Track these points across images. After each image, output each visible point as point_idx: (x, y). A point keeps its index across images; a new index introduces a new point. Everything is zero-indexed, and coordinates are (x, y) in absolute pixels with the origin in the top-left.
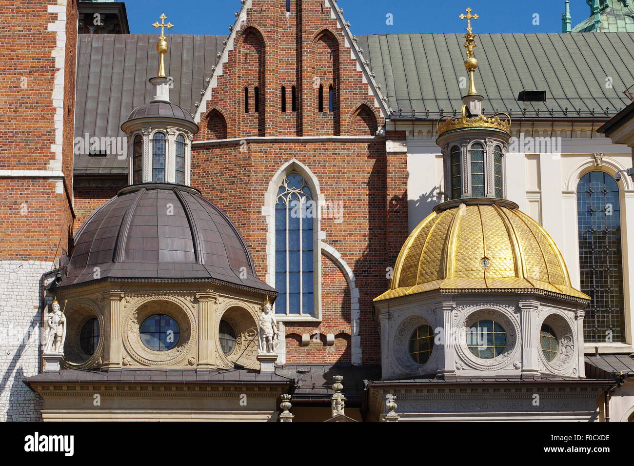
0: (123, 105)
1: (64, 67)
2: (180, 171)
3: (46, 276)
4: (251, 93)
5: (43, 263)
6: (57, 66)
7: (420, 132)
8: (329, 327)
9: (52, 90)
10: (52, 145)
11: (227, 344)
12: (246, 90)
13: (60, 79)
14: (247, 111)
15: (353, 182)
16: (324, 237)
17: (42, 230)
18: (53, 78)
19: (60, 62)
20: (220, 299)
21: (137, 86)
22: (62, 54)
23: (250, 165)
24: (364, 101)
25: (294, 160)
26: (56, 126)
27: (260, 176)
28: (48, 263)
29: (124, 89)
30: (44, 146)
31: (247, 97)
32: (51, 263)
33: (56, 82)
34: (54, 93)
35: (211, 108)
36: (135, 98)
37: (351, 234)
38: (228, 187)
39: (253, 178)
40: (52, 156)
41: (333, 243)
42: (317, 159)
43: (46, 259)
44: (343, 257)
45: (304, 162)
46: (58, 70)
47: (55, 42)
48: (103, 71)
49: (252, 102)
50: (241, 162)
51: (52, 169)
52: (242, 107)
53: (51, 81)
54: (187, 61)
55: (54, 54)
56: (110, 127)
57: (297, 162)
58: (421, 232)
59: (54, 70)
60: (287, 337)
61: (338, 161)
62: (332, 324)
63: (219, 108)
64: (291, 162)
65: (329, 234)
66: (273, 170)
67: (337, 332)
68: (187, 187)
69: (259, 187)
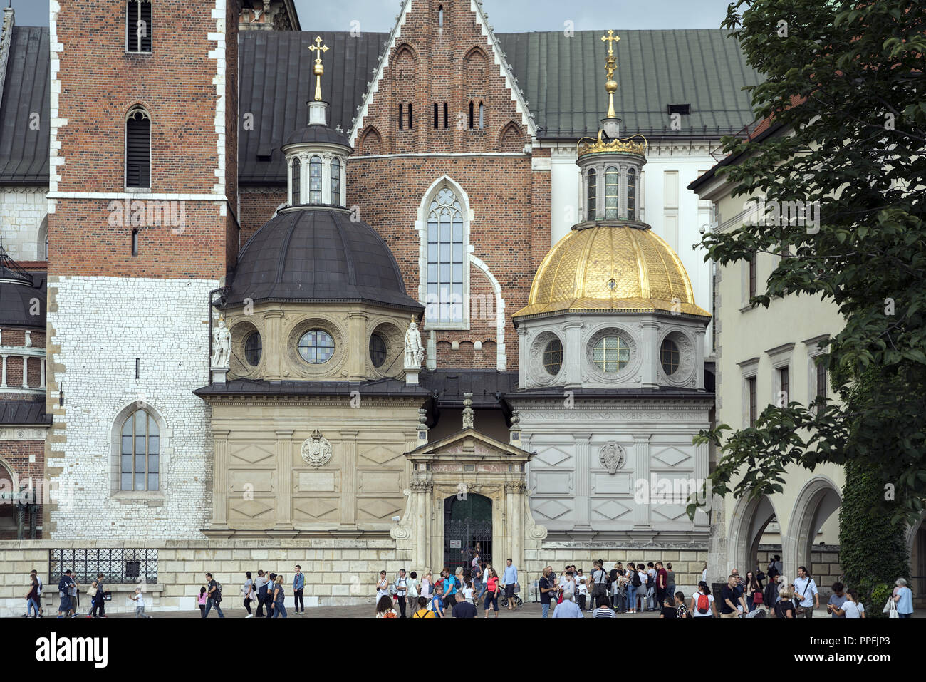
0: (287, 107)
1: (224, 93)
2: (336, 192)
3: (212, 293)
4: (405, 110)
5: (210, 281)
6: (218, 93)
7: (565, 149)
8: (477, 335)
9: (214, 117)
10: (216, 170)
11: (378, 356)
12: (401, 106)
13: (221, 106)
14: (401, 127)
15: (501, 198)
16: (473, 251)
17: (208, 250)
18: (215, 104)
19: (221, 90)
20: (371, 317)
21: (300, 88)
22: (223, 81)
23: (404, 181)
24: (512, 119)
25: (445, 176)
26: (219, 152)
27: (413, 192)
28: (215, 281)
29: (289, 90)
30: (208, 171)
31: (401, 113)
32: (218, 282)
33: (218, 109)
34: (216, 119)
35: (368, 124)
36: (299, 100)
37: (498, 248)
38: (384, 202)
39: (407, 194)
40: (216, 181)
41: (481, 256)
42: (467, 175)
43: (213, 277)
44: (491, 269)
45: (455, 178)
46: (220, 97)
47: (215, 69)
48: (267, 71)
49: (405, 118)
50: (396, 178)
51: (216, 193)
52: (397, 124)
53: (213, 109)
54: (350, 60)
55: (215, 81)
56: (274, 131)
57: (448, 178)
58: (557, 252)
59: (216, 97)
60: (438, 344)
61: (487, 178)
62: (479, 333)
63: (374, 124)
64: (442, 178)
65: (478, 248)
66: (426, 186)
67: (484, 340)
68: (343, 208)
69: (412, 202)
